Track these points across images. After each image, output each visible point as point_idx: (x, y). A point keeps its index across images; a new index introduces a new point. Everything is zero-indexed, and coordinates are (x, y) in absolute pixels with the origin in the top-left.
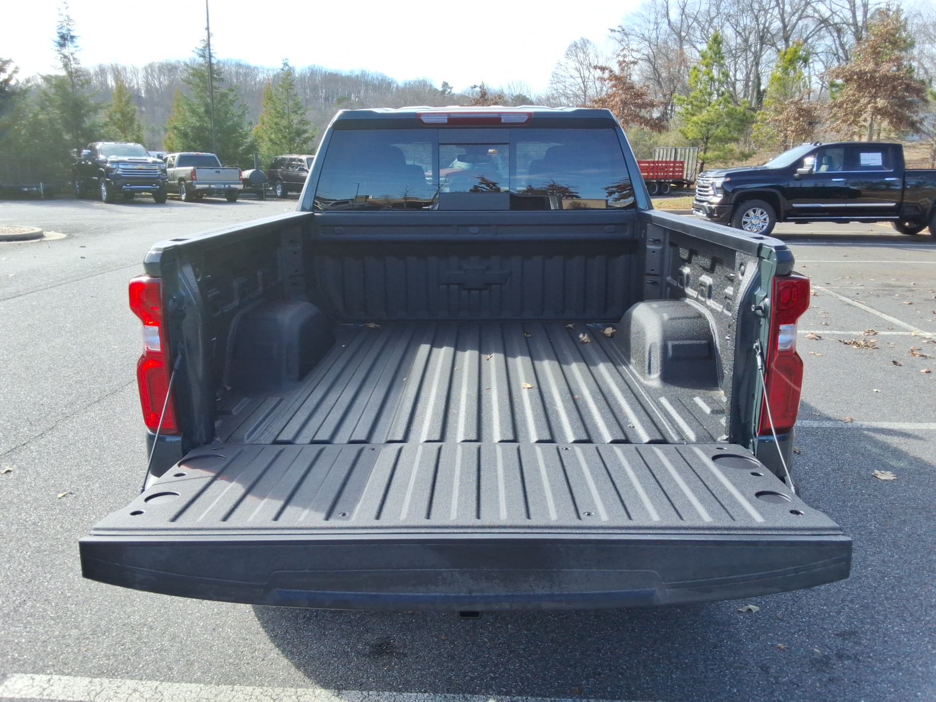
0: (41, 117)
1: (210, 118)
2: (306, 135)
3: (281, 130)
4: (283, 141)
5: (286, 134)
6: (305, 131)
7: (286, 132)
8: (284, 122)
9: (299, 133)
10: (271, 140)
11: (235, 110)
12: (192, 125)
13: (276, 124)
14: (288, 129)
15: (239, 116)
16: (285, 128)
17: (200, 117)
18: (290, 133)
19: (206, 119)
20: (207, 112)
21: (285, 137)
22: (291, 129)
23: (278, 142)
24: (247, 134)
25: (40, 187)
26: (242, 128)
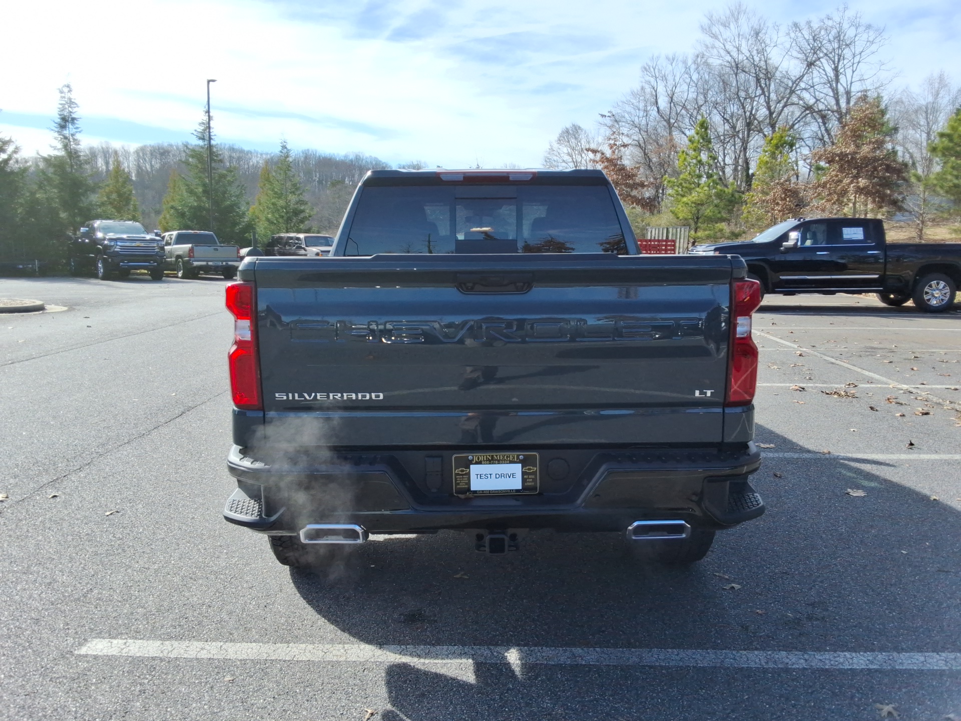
0: (38, 196)
1: (208, 198)
2: (302, 215)
3: (278, 210)
4: (281, 220)
5: (283, 214)
6: (303, 211)
7: (283, 211)
8: (281, 203)
9: (297, 213)
10: (268, 220)
11: (233, 190)
12: (190, 205)
13: (273, 204)
14: (286, 209)
15: (237, 196)
16: (282, 207)
17: (198, 197)
18: (287, 213)
19: (204, 199)
20: (205, 192)
21: (282, 217)
22: (288, 208)
23: (275, 222)
24: (244, 214)
25: (35, 264)
26: (239, 208)
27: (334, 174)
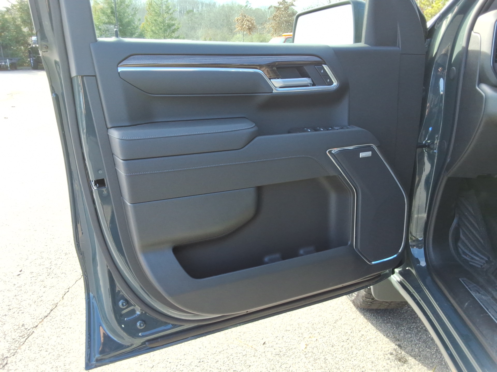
0: (6, 16)
1: (114, 16)
2: (173, 28)
3: (159, 25)
4: (160, 31)
5: (161, 27)
6: (173, 25)
7: (161, 25)
8: (160, 19)
9: (169, 26)
10: (152, 31)
11: (129, 10)
12: (103, 21)
13: (155, 20)
14: (163, 24)
15: (132, 15)
16: (161, 23)
17: (108, 16)
18: (164, 26)
19: (112, 17)
20: (112, 12)
21: (161, 29)
22: (164, 23)
23: (157, 32)
24: (137, 27)
25: (7, 62)
26: (134, 23)
27: (188, 7)
